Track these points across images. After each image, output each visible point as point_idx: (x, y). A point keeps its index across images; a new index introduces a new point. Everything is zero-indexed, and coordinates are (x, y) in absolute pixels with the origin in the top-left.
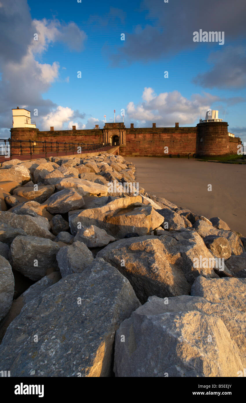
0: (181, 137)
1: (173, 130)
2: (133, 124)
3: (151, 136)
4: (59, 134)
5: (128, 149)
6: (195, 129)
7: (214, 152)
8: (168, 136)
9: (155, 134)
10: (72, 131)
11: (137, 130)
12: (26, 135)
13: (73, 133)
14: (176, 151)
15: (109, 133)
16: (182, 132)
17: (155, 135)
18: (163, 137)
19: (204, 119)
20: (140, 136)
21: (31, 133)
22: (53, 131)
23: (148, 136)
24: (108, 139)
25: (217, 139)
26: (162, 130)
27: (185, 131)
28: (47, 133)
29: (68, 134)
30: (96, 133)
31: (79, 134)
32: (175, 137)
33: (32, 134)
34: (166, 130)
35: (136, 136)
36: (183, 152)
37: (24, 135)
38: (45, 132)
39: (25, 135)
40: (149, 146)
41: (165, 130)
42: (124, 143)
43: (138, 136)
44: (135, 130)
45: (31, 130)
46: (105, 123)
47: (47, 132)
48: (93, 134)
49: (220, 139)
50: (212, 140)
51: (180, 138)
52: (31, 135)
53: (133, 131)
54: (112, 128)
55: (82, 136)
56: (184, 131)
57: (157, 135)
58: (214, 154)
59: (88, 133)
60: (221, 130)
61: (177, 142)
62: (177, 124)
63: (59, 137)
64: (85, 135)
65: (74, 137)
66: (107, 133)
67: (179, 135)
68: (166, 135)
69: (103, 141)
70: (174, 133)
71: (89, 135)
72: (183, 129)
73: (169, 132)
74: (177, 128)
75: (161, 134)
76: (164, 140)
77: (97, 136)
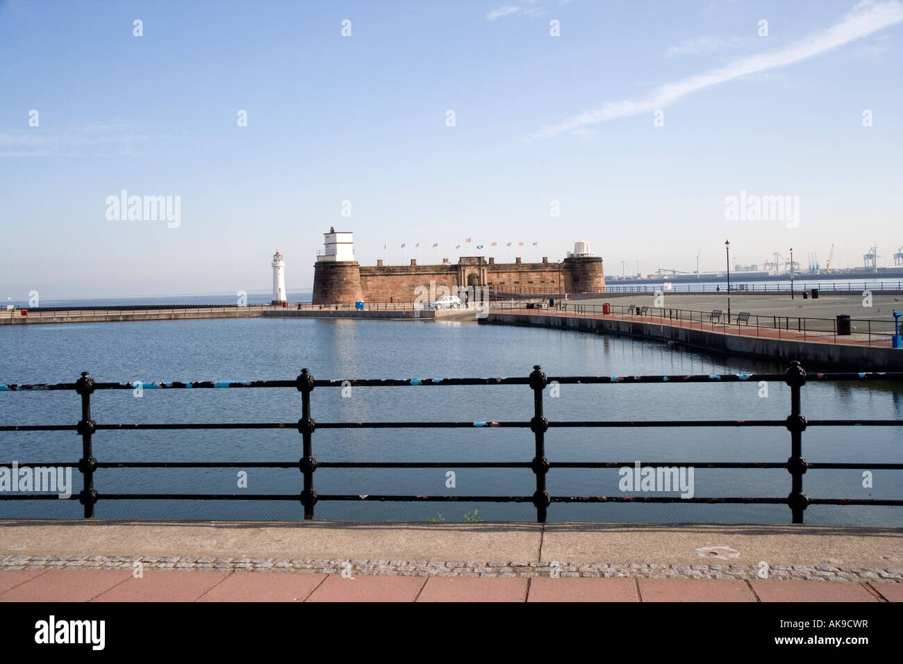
0: (552, 276)
1: (541, 266)
2: (493, 258)
3: (516, 275)
4: (394, 272)
8: (537, 275)
9: (521, 273)
10: (412, 267)
13: (414, 270)
15: (466, 271)
16: (551, 269)
18: (532, 277)
19: (572, 252)
20: (504, 276)
22: (384, 267)
23: (514, 276)
24: (464, 279)
25: (596, 279)
26: (529, 266)
27: (555, 268)
28: (373, 269)
30: (446, 271)
31: (424, 271)
32: (545, 276)
34: (534, 267)
35: (499, 275)
38: (372, 267)
42: (486, 285)
43: (502, 276)
44: (496, 267)
46: (460, 258)
48: (443, 272)
50: (590, 280)
51: (551, 278)
53: (494, 267)
54: (468, 264)
57: (523, 274)
59: (434, 271)
60: (597, 267)
61: (548, 283)
62: (545, 259)
63: (395, 277)
64: (433, 274)
65: (417, 276)
66: (464, 271)
67: (550, 274)
68: (535, 273)
69: (458, 282)
70: (544, 271)
71: (438, 274)
72: (553, 265)
73: (537, 269)
74: (546, 264)
75: (530, 273)
76: (532, 280)
77: (449, 275)
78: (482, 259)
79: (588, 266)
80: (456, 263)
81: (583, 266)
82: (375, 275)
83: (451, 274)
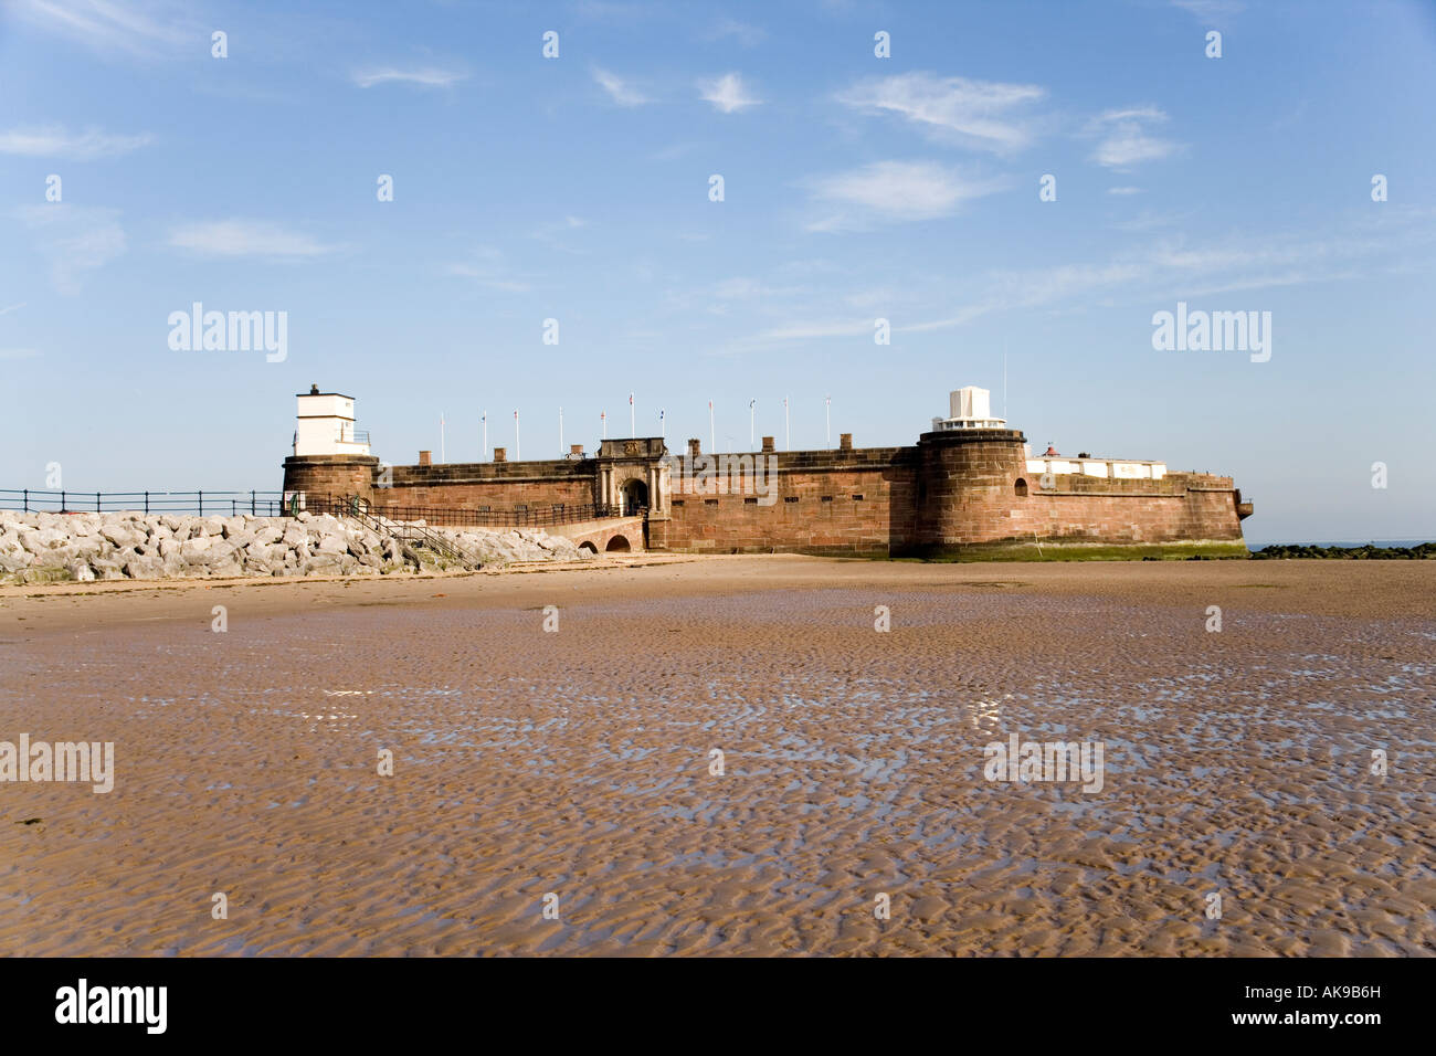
0: (856, 483)
1: (828, 459)
2: (698, 441)
4: (448, 477)
5: (678, 528)
7: (957, 535)
8: (813, 480)
10: (493, 465)
12: (338, 482)
13: (494, 472)
14: (838, 532)
15: (612, 474)
16: (859, 466)
18: (796, 486)
21: (353, 473)
22: (429, 467)
24: (608, 493)
25: (966, 489)
26: (791, 459)
27: (872, 462)
28: (409, 473)
29: (478, 476)
30: (570, 474)
31: (518, 475)
32: (836, 484)
33: (358, 476)
34: (805, 461)
36: (862, 538)
37: (331, 482)
39: (334, 479)
40: (748, 516)
41: (802, 459)
42: (663, 507)
45: (353, 463)
46: (603, 441)
47: (407, 468)
48: (562, 477)
49: (976, 490)
50: (949, 491)
51: (854, 487)
52: (351, 481)
54: (622, 455)
55: (525, 484)
56: (866, 462)
58: (958, 540)
59: (543, 475)
60: (981, 458)
61: (844, 501)
62: (846, 439)
63: (449, 488)
64: (536, 481)
65: (498, 486)
66: (608, 472)
67: (853, 477)
68: (808, 477)
69: (594, 500)
70: (835, 471)
71: (549, 481)
72: (863, 456)
73: (817, 465)
74: (845, 452)
75: (789, 476)
76: (797, 494)
77: (575, 483)
78: (655, 445)
79: (947, 454)
80: (591, 454)
81: (937, 455)
82: (403, 485)
83: (580, 480)
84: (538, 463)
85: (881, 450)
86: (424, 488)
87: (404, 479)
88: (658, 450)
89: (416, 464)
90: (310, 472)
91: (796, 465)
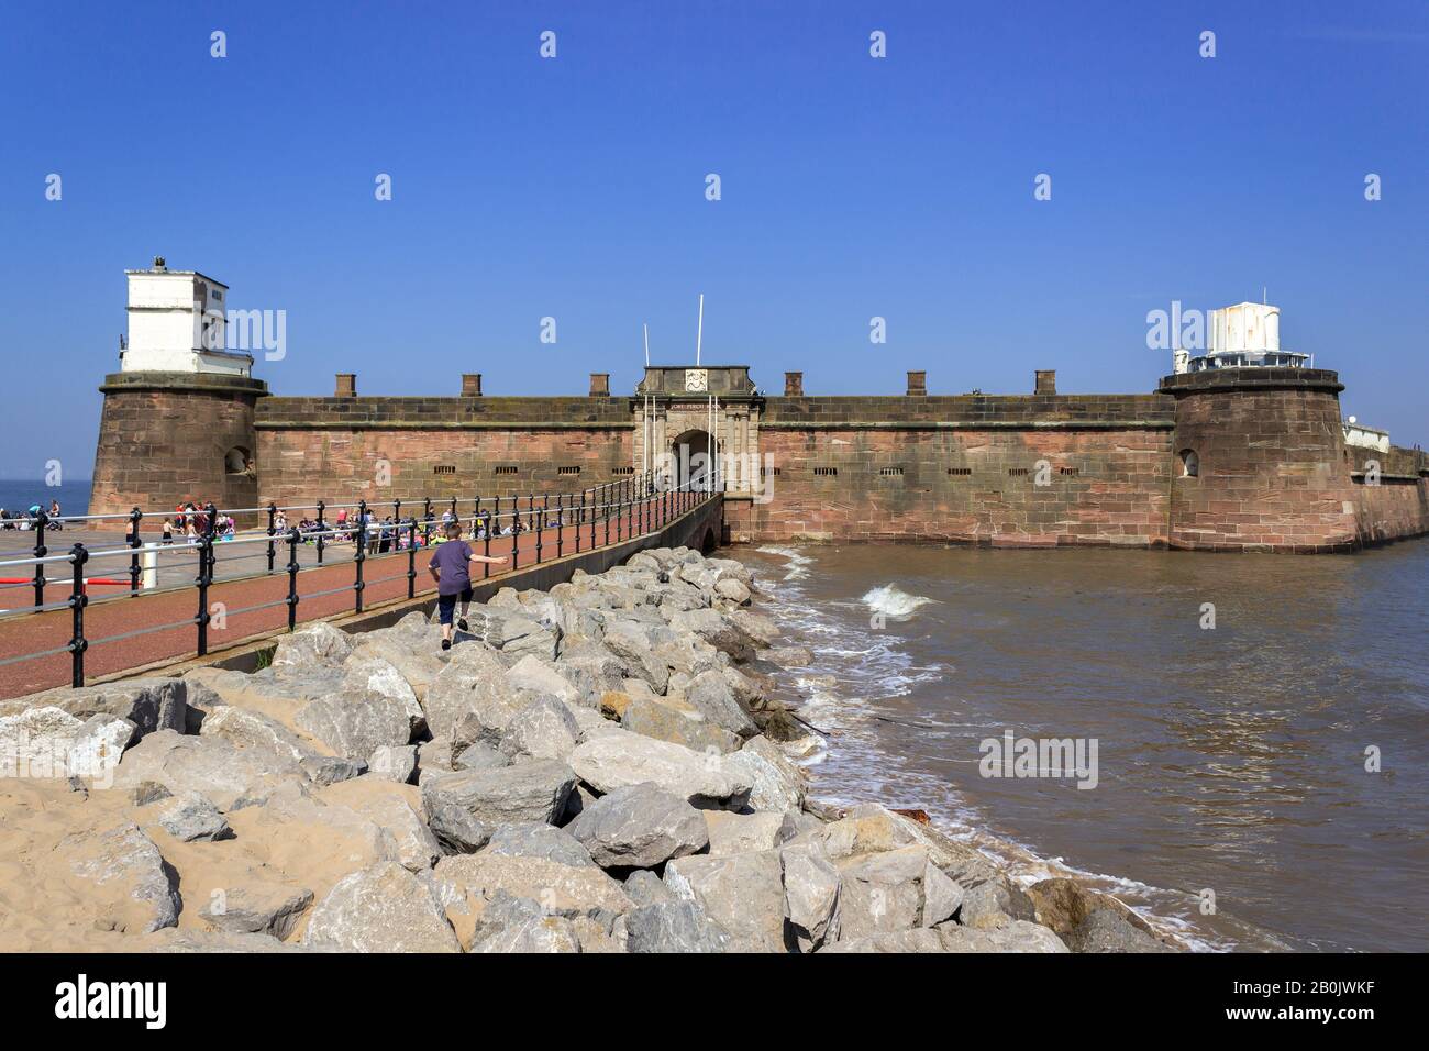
0: (1068, 449)
2: (799, 375)
3: (897, 439)
5: (772, 511)
6: (1147, 406)
8: (995, 442)
9: (920, 434)
10: (462, 401)
11: (819, 409)
13: (463, 412)
15: (662, 422)
16: (1073, 422)
17: (924, 439)
18: (966, 452)
20: (835, 442)
21: (222, 404)
22: (356, 401)
23: (886, 446)
25: (1281, 465)
26: (959, 408)
27: (1095, 417)
28: (317, 408)
29: (435, 418)
32: (1034, 449)
33: (231, 410)
34: (980, 413)
35: (814, 439)
36: (1080, 536)
41: (977, 408)
43: (830, 442)
44: (811, 410)
45: (222, 388)
46: (647, 369)
47: (316, 401)
48: (576, 424)
49: (1297, 466)
50: (1252, 468)
51: (1064, 455)
52: (220, 418)
53: (798, 410)
54: (680, 392)
55: (515, 434)
56: (1084, 416)
57: (928, 438)
59: (546, 419)
60: (1303, 416)
62: (1044, 379)
63: (387, 435)
64: (532, 429)
65: (469, 435)
67: (1061, 438)
68: (986, 436)
70: (1030, 429)
71: (554, 429)
72: (1078, 406)
73: (1000, 419)
74: (1045, 399)
75: (957, 434)
76: (970, 465)
77: (601, 435)
78: (736, 377)
82: (309, 428)
83: (606, 430)
84: (536, 400)
85: (1108, 399)
86: (344, 434)
87: (312, 417)
88: (741, 386)
89: (332, 395)
90: (146, 401)
91: (967, 417)
